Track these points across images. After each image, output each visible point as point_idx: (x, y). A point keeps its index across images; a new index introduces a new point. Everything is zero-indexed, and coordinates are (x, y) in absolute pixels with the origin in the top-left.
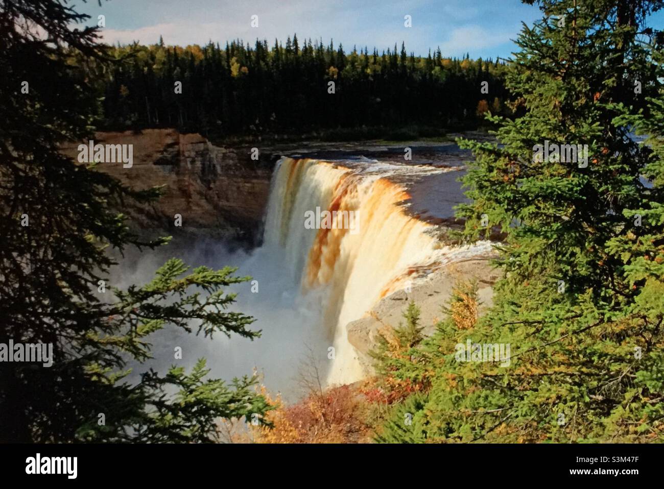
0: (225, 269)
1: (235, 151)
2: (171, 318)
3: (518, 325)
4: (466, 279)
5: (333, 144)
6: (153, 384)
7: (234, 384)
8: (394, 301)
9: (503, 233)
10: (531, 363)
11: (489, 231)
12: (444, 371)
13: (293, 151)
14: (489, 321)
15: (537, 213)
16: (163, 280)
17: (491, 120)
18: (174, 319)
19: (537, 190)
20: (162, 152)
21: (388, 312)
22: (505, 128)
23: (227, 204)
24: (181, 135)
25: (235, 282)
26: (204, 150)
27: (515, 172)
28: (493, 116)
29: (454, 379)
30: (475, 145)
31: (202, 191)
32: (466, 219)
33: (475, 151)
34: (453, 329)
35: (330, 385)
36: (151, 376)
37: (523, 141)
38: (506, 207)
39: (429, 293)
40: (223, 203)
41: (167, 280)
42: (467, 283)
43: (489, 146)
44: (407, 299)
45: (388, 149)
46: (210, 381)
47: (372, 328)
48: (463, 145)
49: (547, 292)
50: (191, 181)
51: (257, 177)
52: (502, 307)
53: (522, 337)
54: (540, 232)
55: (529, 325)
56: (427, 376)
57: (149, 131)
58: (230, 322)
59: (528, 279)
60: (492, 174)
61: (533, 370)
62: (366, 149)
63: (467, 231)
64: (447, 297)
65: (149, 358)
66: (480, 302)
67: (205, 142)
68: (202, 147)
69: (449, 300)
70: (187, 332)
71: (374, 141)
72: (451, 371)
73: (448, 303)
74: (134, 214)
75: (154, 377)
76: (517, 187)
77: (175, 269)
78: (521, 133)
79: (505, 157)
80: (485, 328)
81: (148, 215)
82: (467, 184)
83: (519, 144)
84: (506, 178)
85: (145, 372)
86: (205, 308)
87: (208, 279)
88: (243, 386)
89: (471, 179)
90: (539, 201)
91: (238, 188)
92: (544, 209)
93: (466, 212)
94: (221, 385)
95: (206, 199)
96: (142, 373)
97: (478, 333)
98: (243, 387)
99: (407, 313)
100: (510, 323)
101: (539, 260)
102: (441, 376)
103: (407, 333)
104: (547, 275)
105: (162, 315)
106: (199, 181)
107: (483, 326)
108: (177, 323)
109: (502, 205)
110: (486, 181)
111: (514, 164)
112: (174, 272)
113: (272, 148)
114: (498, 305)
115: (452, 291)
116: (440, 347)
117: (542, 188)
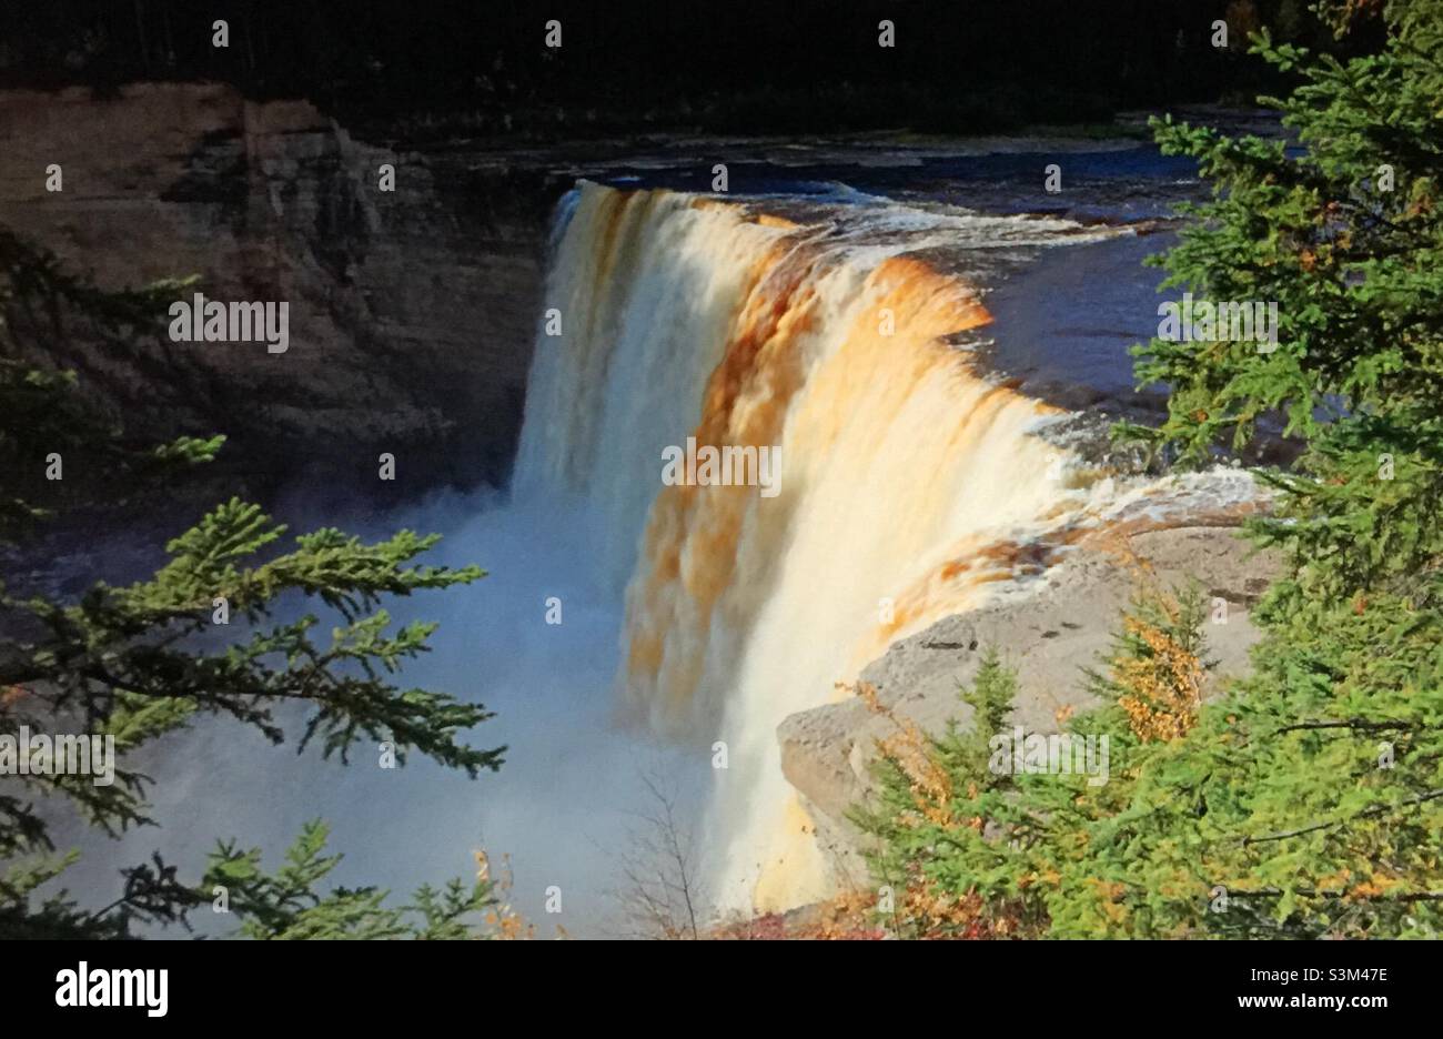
0: (403, 539)
1: (425, 159)
2: (219, 695)
3: (1330, 732)
4: (1168, 585)
5: (745, 142)
6: (162, 903)
7: (419, 904)
8: (930, 651)
9: (1292, 438)
10: (1375, 858)
11: (1245, 431)
12: (1089, 871)
13: (615, 165)
14: (1238, 718)
15: (1409, 374)
16: (198, 570)
17: (1271, 56)
18: (230, 697)
19: (1409, 302)
20: (186, 160)
21: (912, 685)
22: (1314, 87)
23: (403, 332)
24: (250, 108)
25: (430, 584)
26: (324, 157)
27: (1339, 237)
28: (1274, 47)
29: (1119, 900)
30: (1211, 142)
31: (319, 287)
32: (1171, 386)
33: (1210, 163)
34: (1120, 740)
35: (723, 915)
36: (156, 877)
37: (1371, 132)
38: (1303, 353)
39: (1045, 629)
40: (386, 328)
41: (208, 570)
42: (1169, 598)
43: (1257, 147)
44: (973, 646)
45: (924, 159)
46: (341, 893)
47: (860, 735)
48: (1172, 143)
49: (1432, 630)
50: (285, 258)
51: (495, 248)
52: (1283, 676)
53: (1345, 772)
54: (1412, 437)
55: (1368, 734)
56: (1033, 886)
57: (141, 88)
58: (405, 715)
59: (1368, 590)
60: (1262, 245)
61: (1379, 880)
62: (849, 158)
63: (1172, 428)
64: (1103, 641)
65: (141, 821)
66: (1210, 658)
67: (328, 131)
68: (318, 145)
69: (1109, 652)
70: (269, 741)
71: (879, 132)
72: (1111, 872)
73: (1106, 660)
74: (96, 359)
75: (166, 882)
76: (1343, 288)
77: (237, 537)
78: (1366, 105)
79: (1309, 187)
80: (1224, 737)
81: (143, 362)
82: (1179, 277)
83: (1359, 142)
84: (1308, 258)
85: (136, 866)
86: (328, 667)
87: (342, 571)
88: (447, 911)
89: (1194, 261)
90: (1414, 334)
91: (437, 280)
92: (1431, 361)
93: (1172, 364)
94: (375, 903)
95: (334, 314)
96: (126, 866)
97: (1203, 753)
98: (450, 916)
99: (972, 689)
100: (1306, 727)
101: (1410, 529)
102: (1080, 889)
103: (971, 754)
104: (1433, 575)
105: (192, 685)
106: (309, 257)
107: (1218, 732)
108: (237, 710)
109: (1291, 346)
110: (1241, 267)
111: (1337, 210)
112: (234, 544)
113: (546, 152)
114: (1267, 668)
115: (1119, 621)
116: (1078, 794)
117: (1425, 293)
